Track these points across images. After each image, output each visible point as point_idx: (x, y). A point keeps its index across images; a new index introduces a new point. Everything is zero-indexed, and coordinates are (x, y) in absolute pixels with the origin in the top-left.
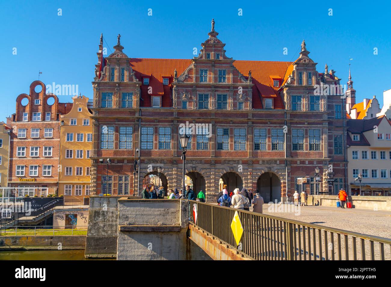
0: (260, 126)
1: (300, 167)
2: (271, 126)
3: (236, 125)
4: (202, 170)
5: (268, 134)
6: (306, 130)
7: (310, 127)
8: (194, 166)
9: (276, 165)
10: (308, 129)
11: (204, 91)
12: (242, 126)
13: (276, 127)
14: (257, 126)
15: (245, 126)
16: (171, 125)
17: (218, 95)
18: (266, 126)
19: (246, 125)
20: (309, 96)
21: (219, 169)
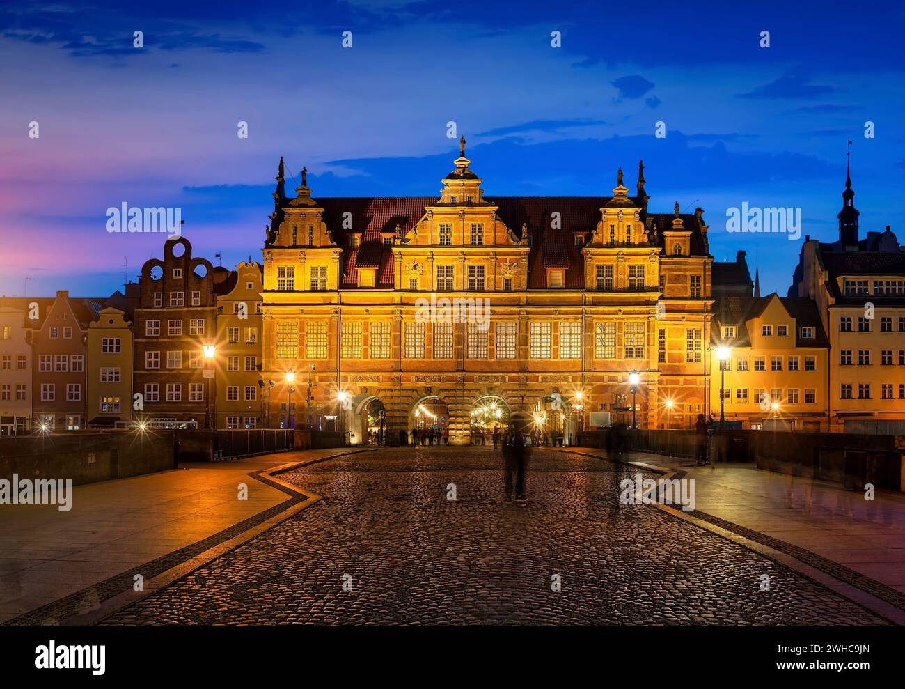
0: (540, 319)
1: (609, 386)
2: (560, 318)
3: (500, 317)
4: (441, 392)
5: (555, 332)
6: (620, 324)
7: (627, 318)
8: (428, 385)
9: (566, 383)
10: (623, 321)
11: (446, 260)
12: (509, 319)
13: (567, 319)
14: (535, 319)
15: (515, 318)
16: (389, 318)
17: (469, 267)
18: (551, 318)
19: (517, 316)
20: (626, 265)
21: (470, 390)
